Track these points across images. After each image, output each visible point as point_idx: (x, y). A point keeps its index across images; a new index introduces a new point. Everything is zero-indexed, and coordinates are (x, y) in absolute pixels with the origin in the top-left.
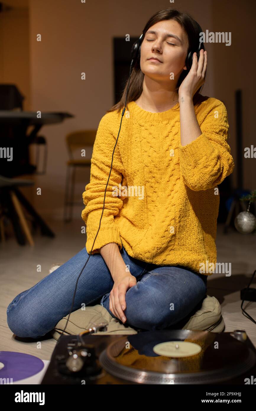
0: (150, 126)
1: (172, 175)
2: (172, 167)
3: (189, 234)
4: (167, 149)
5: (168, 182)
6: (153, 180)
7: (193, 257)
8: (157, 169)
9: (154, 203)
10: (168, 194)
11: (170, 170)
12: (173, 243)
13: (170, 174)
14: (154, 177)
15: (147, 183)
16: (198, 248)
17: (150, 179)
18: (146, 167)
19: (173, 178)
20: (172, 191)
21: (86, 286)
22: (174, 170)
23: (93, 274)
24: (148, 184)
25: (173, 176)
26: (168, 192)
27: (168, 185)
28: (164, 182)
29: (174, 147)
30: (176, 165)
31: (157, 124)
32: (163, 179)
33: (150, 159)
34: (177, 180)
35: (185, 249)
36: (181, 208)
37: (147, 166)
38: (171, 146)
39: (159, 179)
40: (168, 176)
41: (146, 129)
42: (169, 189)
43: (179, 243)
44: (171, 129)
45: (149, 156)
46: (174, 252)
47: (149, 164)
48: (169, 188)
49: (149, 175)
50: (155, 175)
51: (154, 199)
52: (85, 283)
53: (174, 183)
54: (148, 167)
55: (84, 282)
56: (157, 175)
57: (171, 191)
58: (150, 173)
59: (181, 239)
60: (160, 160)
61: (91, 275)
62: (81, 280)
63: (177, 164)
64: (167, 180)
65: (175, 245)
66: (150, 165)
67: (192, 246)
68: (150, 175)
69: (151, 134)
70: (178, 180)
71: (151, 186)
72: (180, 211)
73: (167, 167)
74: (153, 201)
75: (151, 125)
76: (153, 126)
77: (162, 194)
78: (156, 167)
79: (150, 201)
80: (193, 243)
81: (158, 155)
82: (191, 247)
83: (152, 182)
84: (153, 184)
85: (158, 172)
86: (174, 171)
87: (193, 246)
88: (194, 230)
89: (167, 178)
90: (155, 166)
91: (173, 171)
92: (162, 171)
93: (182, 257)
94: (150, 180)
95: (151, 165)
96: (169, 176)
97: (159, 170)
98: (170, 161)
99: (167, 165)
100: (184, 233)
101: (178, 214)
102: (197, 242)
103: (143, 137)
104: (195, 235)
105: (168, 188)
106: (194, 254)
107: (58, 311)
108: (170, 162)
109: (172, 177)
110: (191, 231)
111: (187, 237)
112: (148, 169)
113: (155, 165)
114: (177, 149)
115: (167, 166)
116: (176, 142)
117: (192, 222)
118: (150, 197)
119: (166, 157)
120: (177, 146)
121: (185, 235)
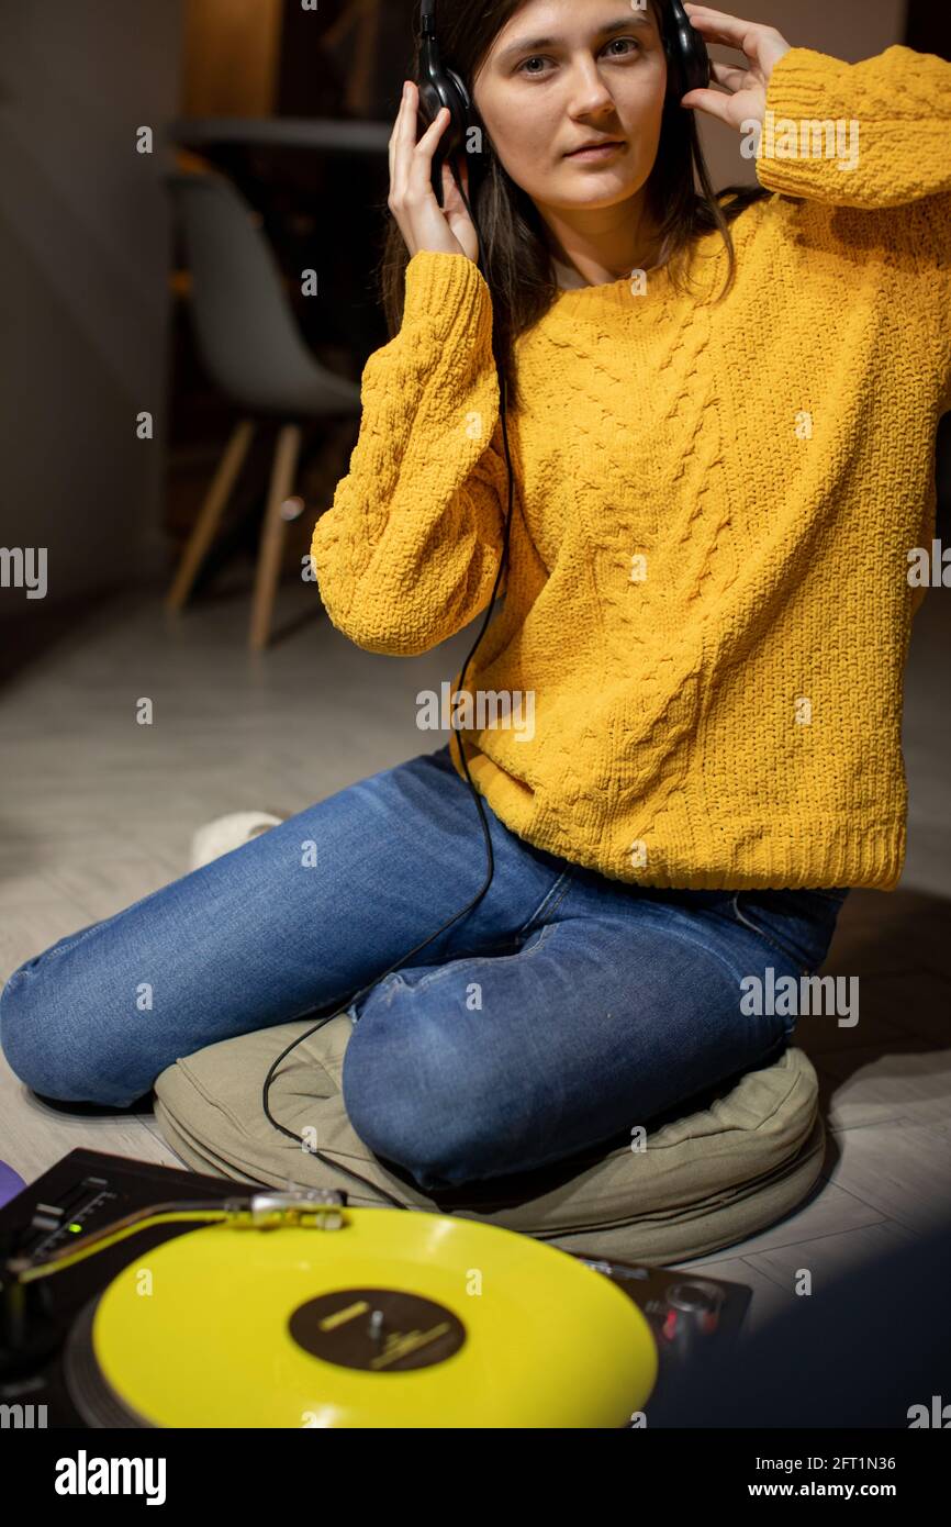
0: (595, 338)
1: (700, 512)
2: (696, 478)
3: (750, 729)
4: (669, 408)
5: (684, 540)
6: (622, 539)
7: (760, 820)
8: (636, 491)
9: (629, 627)
10: (688, 592)
11: (687, 493)
12: (680, 764)
13: (688, 509)
14: (625, 528)
15: (600, 551)
16: (783, 782)
17: (609, 538)
18: (588, 491)
19: (705, 526)
20: (705, 576)
21: (295, 947)
22: (706, 490)
23: (330, 902)
24: (601, 556)
25: (701, 517)
26: (686, 583)
27: (686, 554)
28: (669, 544)
29: (702, 400)
30: (711, 471)
31: (622, 327)
32: (662, 533)
33: (602, 457)
34: (718, 530)
35: (729, 789)
36: (731, 634)
37: (592, 487)
38: (687, 398)
39: (647, 534)
40: (684, 515)
41: (581, 357)
42: (691, 571)
43: (706, 761)
44: (680, 337)
45: (599, 446)
46: (684, 801)
47: (600, 479)
48: (689, 567)
49: (604, 521)
50: (629, 518)
51: (631, 612)
52: (290, 936)
53: (711, 542)
54: (597, 489)
55: (286, 931)
56: (638, 515)
57: (702, 578)
58: (607, 513)
59: (712, 747)
60: (647, 455)
61: (317, 906)
62: (278, 920)
63: (716, 463)
64: (682, 532)
65: (687, 772)
66: (603, 480)
67: (758, 775)
68: (610, 522)
69: (603, 370)
70: (723, 532)
71: (615, 561)
72: (725, 643)
73: (677, 483)
74: (624, 621)
75: (596, 336)
76: (607, 336)
77: (662, 592)
78: (630, 486)
79: (616, 618)
80: (763, 764)
81: (637, 438)
82: (756, 780)
83: (620, 545)
84: (624, 554)
85: (639, 505)
86: (705, 494)
87: (761, 774)
88: (772, 710)
89: (679, 528)
90: (626, 482)
91: (702, 496)
92: (659, 499)
93: (715, 820)
94: (610, 540)
95: (610, 480)
96: (688, 518)
97: (645, 495)
98: (685, 455)
99: (675, 471)
100: (729, 721)
101: (715, 655)
102: (782, 760)
103: (573, 385)
104: (776, 733)
105: (685, 568)
106: (765, 805)
107: (172, 1028)
108: (686, 460)
109: (697, 521)
110: (759, 716)
111: (740, 741)
112: (598, 496)
113: (627, 478)
114: (713, 407)
115: (676, 479)
116: (708, 378)
117: (770, 680)
118: (615, 604)
119: (669, 443)
120: (713, 396)
121: (731, 729)
